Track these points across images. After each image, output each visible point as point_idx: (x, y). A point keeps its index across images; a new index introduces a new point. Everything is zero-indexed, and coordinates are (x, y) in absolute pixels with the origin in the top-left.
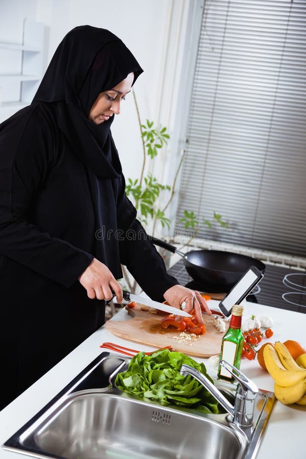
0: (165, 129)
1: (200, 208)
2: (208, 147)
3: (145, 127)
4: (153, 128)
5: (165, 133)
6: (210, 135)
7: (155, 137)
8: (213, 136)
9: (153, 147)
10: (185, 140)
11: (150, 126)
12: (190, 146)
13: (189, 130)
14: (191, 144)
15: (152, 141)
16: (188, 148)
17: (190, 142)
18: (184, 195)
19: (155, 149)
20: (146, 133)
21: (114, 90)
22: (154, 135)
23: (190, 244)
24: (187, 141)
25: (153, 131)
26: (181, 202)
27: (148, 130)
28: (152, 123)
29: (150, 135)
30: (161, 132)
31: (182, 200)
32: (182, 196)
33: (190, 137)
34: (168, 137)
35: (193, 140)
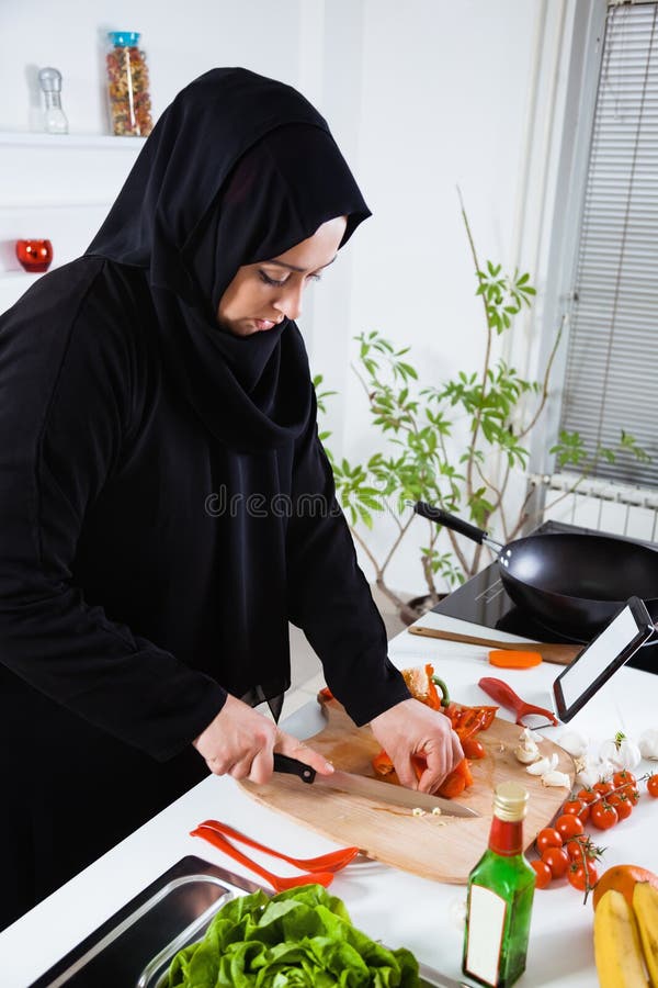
0: (526, 277)
1: (601, 422)
2: (615, 306)
3: (485, 277)
4: (500, 277)
5: (529, 284)
6: (618, 284)
7: (505, 294)
8: (625, 285)
9: (500, 310)
10: (572, 294)
11: (494, 273)
12: (581, 306)
13: (579, 276)
14: (584, 303)
15: (499, 301)
16: (577, 310)
17: (581, 299)
18: (572, 397)
19: (504, 316)
20: (486, 285)
21: (277, 263)
22: (501, 289)
23: (579, 488)
24: (576, 298)
25: (500, 283)
26: (566, 410)
27: (491, 281)
28: (499, 268)
29: (494, 289)
30: (518, 284)
31: (569, 406)
32: (568, 399)
33: (580, 289)
34: (532, 291)
35: (584, 295)
